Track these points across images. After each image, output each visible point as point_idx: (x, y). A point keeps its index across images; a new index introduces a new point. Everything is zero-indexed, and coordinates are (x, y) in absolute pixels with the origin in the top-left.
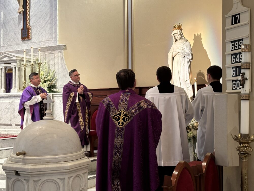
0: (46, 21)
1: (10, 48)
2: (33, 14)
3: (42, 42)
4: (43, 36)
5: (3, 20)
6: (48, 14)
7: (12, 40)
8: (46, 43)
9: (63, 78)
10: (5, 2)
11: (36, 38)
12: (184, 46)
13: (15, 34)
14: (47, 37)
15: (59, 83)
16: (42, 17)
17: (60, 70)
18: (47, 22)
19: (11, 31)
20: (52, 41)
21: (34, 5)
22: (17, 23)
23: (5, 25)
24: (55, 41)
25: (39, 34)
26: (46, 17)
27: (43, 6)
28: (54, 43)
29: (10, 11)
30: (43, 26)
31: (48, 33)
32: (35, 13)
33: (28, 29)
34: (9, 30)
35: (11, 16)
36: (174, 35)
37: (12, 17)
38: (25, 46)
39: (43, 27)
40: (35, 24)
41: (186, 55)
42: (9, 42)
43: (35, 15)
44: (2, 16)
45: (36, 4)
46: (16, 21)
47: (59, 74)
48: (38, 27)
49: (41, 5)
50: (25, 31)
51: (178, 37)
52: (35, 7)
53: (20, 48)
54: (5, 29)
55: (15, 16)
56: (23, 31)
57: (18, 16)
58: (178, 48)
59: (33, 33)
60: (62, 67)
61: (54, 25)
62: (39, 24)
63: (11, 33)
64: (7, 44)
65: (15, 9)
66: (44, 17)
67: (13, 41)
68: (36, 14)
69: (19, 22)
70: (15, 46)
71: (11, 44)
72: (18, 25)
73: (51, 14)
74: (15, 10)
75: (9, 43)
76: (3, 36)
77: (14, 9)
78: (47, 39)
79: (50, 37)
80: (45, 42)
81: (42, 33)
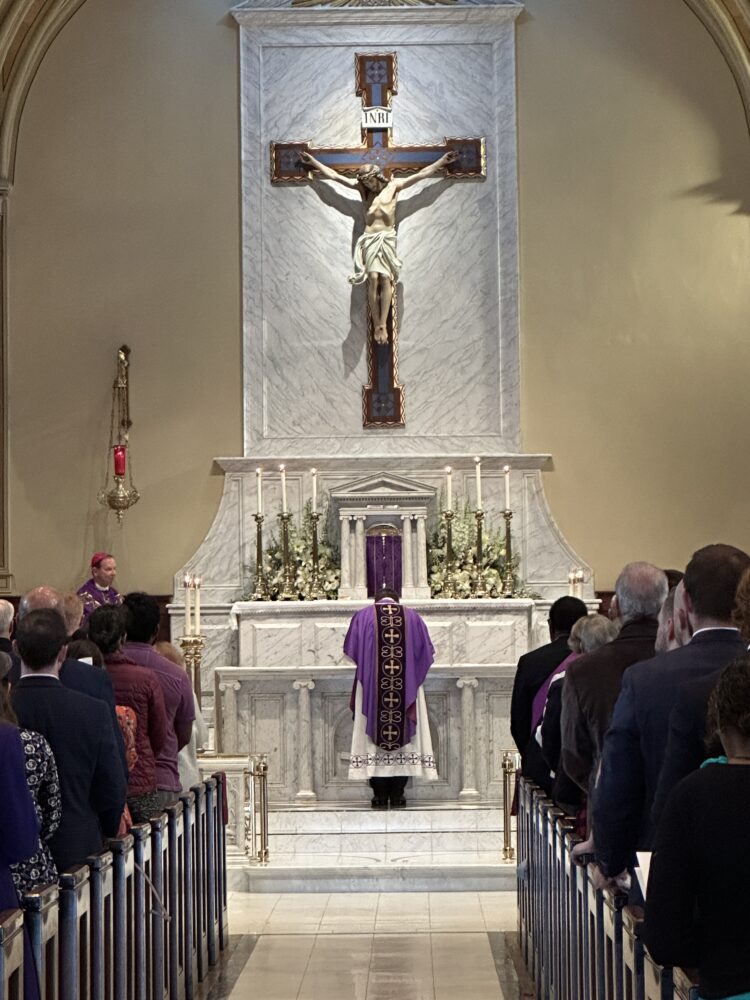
0: (468, 377)
1: (306, 445)
2: (414, 347)
3: (453, 439)
4: (457, 422)
5: (270, 349)
6: (477, 353)
7: (314, 419)
8: (472, 442)
9: (540, 554)
10: (276, 287)
11: (424, 423)
13: (330, 401)
14: (472, 425)
15: (524, 572)
16: (453, 359)
17: (528, 530)
18: (471, 380)
19: (310, 389)
20: (498, 439)
21: (416, 319)
22: (340, 367)
23: (276, 366)
24: (510, 441)
25: (436, 411)
26: (469, 362)
27: (455, 328)
28: (504, 447)
29: (303, 323)
30: (458, 388)
31: (478, 413)
32: (422, 345)
33: (397, 392)
34: (296, 383)
35: (309, 341)
37: (313, 342)
38: (379, 446)
39: (455, 392)
40: (419, 377)
42: (299, 425)
43: (421, 351)
44: (265, 335)
45: (426, 317)
46: (333, 360)
47: (524, 541)
48: (433, 391)
49: (446, 321)
50: (383, 398)
52: (418, 325)
53: (354, 450)
54: (277, 380)
55: (330, 342)
56: (375, 397)
57: (341, 342)
59: (413, 408)
60: (536, 520)
61: (504, 391)
62: (438, 379)
63: (311, 397)
64: (290, 431)
65: (329, 320)
66: (459, 361)
67: (318, 423)
68: (426, 348)
69: (346, 364)
70: (332, 440)
71: (310, 433)
72: (341, 373)
73: (490, 358)
74: (326, 321)
75: (298, 429)
76: (271, 402)
77: (322, 318)
78: (472, 431)
79: (484, 426)
80: (469, 439)
81: (449, 412)
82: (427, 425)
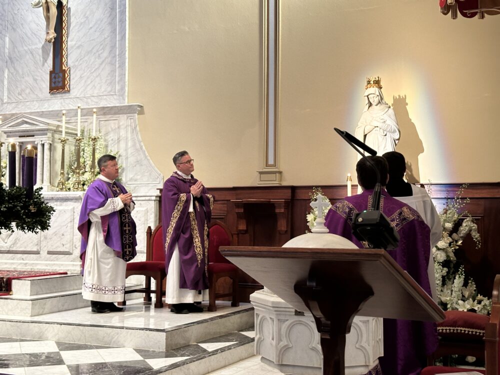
0: (102, 60)
1: (23, 106)
2: (75, 44)
3: (92, 98)
4: (95, 88)
5: (9, 53)
6: (106, 46)
7: (28, 91)
8: (101, 99)
9: (135, 166)
10: (13, 18)
11: (79, 90)
12: (386, 117)
13: (35, 80)
14: (103, 90)
15: (126, 176)
16: (94, 50)
17: (130, 151)
18: (103, 61)
19: (26, 74)
20: (115, 97)
21: (76, 28)
22: (40, 60)
23: (12, 62)
24: (121, 98)
25: (85, 81)
26: (103, 50)
27: (95, 31)
28: (118, 101)
29: (25, 36)
30: (96, 67)
31: (106, 82)
32: (79, 43)
33: (64, 72)
34: (20, 71)
35: (26, 46)
36: (368, 96)
37: (29, 47)
38: (58, 103)
39: (95, 71)
40: (77, 62)
41: (388, 132)
42: (21, 95)
43: (78, 47)
44: (7, 46)
45: (82, 26)
46: (38, 57)
47: (127, 158)
48: (84, 70)
49: (91, 28)
50: (57, 76)
51: (374, 100)
52: (79, 31)
53: (44, 107)
54: (12, 70)
55: (36, 46)
56: (53, 75)
57: (41, 45)
58: (374, 119)
59: (74, 81)
60: (134, 145)
61: (119, 67)
62: (87, 63)
63: (27, 78)
64: (17, 99)
65: (36, 33)
66: (97, 51)
67: (29, 93)
68: (81, 45)
69: (43, 58)
70: (35, 102)
71: (26, 99)
72: (40, 63)
73: (113, 47)
74: (35, 34)
75: (20, 97)
76: (9, 83)
77: (33, 33)
78: (103, 92)
79: (109, 89)
80: (100, 97)
81: (92, 82)
82: (81, 91)
